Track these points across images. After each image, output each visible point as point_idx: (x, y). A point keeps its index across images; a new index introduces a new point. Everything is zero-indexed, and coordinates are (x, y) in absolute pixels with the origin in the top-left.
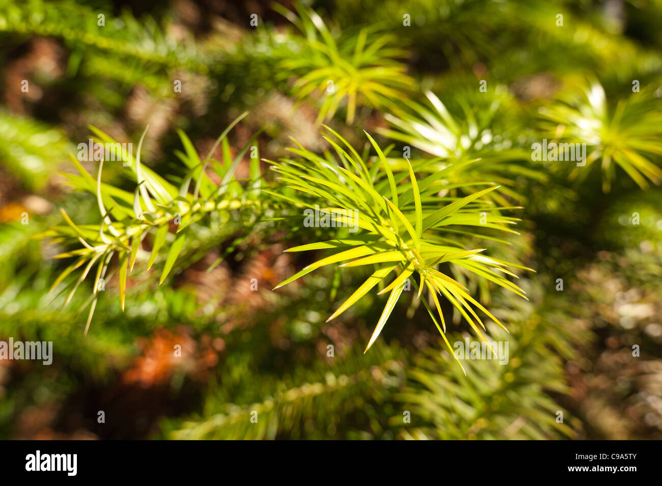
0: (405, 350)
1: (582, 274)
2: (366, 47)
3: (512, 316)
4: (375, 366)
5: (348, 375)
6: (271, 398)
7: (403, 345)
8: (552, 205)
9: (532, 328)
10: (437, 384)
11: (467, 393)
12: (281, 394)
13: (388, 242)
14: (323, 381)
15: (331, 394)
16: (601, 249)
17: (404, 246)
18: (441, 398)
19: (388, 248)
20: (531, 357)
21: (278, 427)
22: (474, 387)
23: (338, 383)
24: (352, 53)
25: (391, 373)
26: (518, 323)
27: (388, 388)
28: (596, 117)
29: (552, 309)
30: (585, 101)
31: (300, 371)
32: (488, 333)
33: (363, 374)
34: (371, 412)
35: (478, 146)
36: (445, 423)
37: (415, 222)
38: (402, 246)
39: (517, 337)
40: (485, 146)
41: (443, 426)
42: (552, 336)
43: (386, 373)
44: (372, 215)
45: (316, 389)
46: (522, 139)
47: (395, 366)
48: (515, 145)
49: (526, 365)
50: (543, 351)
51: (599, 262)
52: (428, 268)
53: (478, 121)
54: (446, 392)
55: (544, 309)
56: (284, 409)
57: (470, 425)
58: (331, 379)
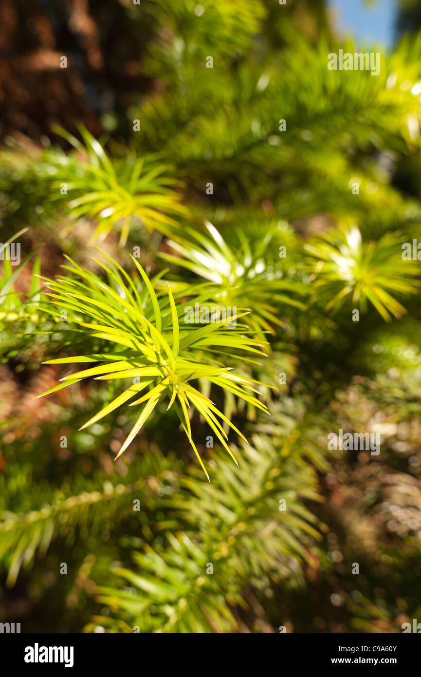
0: (181, 462)
1: (341, 396)
2: (142, 176)
3: (276, 430)
4: (152, 477)
5: (125, 485)
6: (49, 506)
7: (179, 457)
8: (315, 332)
9: (293, 441)
10: (204, 491)
11: (230, 499)
12: (58, 502)
13: (149, 359)
14: (101, 490)
15: (106, 502)
16: (357, 374)
17: (163, 362)
18: (206, 504)
19: (148, 364)
20: (289, 468)
21: (53, 533)
22: (237, 495)
23: (115, 492)
24: (129, 179)
25: (166, 483)
26: (281, 437)
27: (161, 496)
28: (352, 257)
29: (311, 425)
30: (344, 242)
31: (80, 481)
32: (253, 445)
33: (140, 484)
34: (144, 518)
35: (251, 274)
36: (208, 526)
37: (172, 342)
38: (161, 363)
39: (278, 449)
40: (257, 275)
41: (206, 529)
42: (309, 450)
43: (161, 483)
44: (138, 333)
45: (94, 497)
46: (292, 271)
47: (170, 476)
48: (285, 276)
49: (284, 474)
50: (300, 463)
51: (354, 385)
52: (181, 383)
53: (253, 251)
54: (212, 498)
55: (304, 425)
56: (60, 517)
57: (230, 529)
58: (108, 488)
